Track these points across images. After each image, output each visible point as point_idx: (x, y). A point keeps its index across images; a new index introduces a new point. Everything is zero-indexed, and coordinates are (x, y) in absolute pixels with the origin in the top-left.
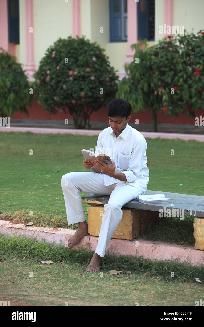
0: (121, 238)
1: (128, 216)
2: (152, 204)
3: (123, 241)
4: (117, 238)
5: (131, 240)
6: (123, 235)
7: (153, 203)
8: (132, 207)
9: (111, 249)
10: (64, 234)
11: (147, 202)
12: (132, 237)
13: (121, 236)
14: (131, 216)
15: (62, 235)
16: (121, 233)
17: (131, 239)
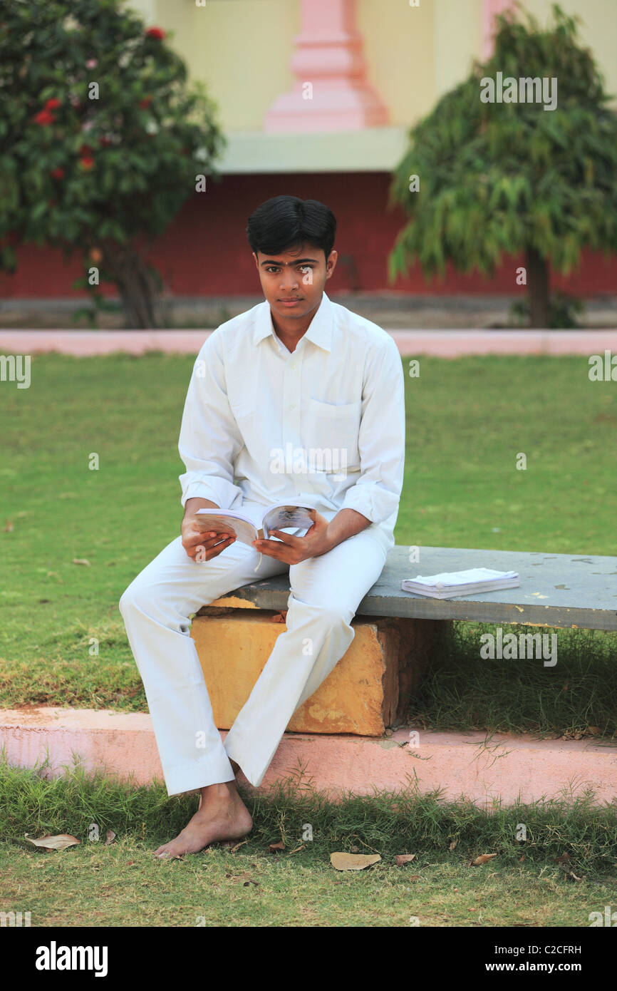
0: (335, 731)
1: (364, 645)
2: (462, 596)
3: (344, 742)
4: (320, 731)
5: (377, 734)
6: (344, 718)
7: (466, 593)
8: (382, 611)
9: (300, 775)
10: (83, 730)
11: (447, 589)
12: (382, 723)
13: (337, 721)
14: (378, 646)
15: (76, 732)
16: (335, 710)
17: (378, 730)
